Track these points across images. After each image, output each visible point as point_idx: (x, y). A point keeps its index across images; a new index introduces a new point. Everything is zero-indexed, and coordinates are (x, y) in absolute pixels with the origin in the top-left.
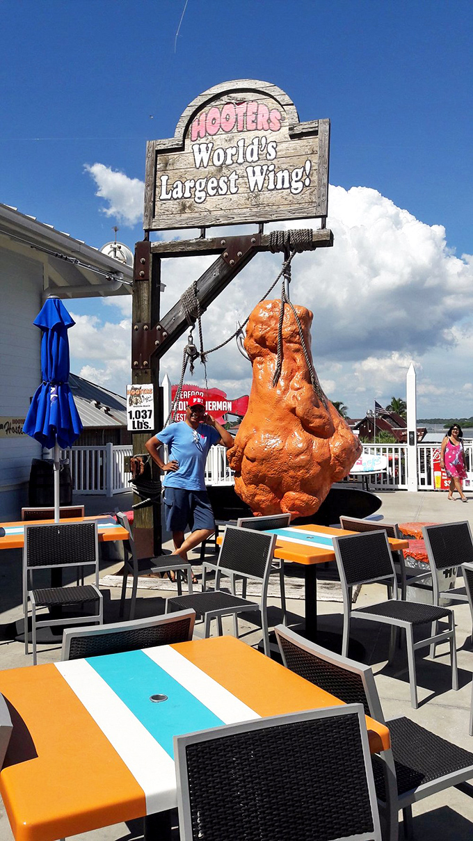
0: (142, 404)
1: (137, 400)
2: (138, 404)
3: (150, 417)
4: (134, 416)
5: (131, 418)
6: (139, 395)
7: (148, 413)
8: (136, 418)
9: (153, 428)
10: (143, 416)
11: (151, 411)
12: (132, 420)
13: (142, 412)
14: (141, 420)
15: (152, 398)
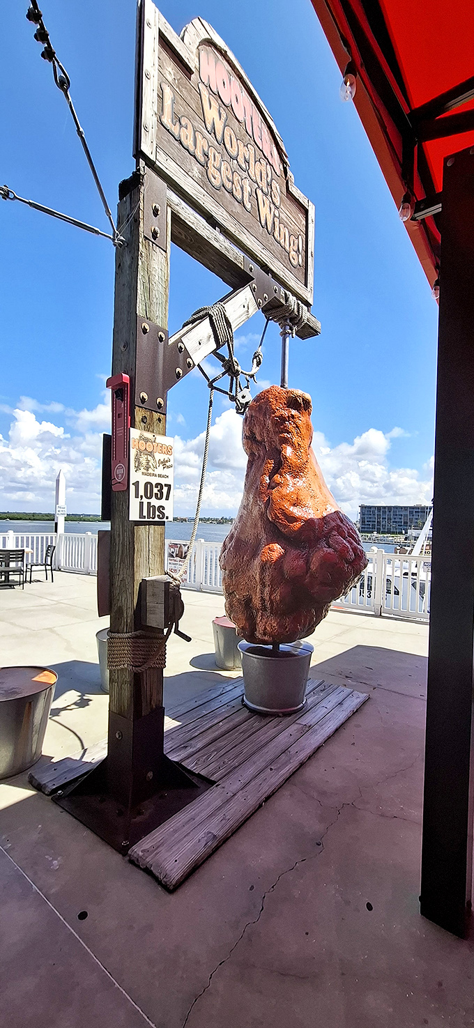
1: (148, 462)
2: (150, 471)
6: (151, 454)
10: (156, 494)
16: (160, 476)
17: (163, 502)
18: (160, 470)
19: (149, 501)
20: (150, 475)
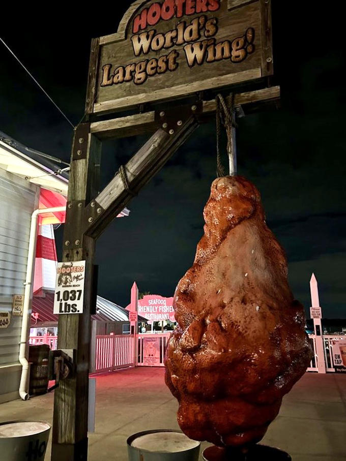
0: (72, 284)
3: (79, 299)
4: (61, 297)
5: (58, 300)
7: (77, 294)
8: (65, 300)
9: (81, 312)
10: (71, 297)
11: (80, 291)
12: (59, 302)
13: (72, 292)
14: (70, 302)
15: (83, 276)
16: (74, 286)
17: (76, 302)
18: (74, 282)
19: (66, 302)
20: (68, 286)
